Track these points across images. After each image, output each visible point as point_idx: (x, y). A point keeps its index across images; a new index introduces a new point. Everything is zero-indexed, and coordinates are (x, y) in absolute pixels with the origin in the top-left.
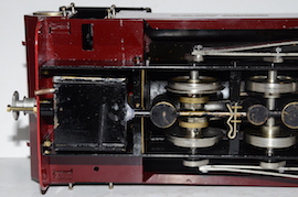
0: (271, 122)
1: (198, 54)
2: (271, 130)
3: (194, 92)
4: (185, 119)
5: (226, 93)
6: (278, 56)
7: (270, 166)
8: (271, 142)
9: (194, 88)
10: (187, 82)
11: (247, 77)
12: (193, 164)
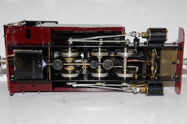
0: (100, 67)
1: (71, 41)
2: (99, 70)
3: (70, 56)
4: (66, 66)
5: (82, 55)
6: (101, 42)
7: (99, 84)
8: (100, 75)
9: (70, 54)
10: (67, 52)
11: (90, 50)
12: (70, 84)
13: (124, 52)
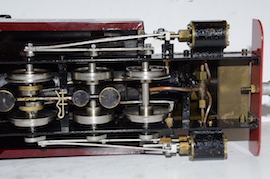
0: (93, 103)
1: (30, 50)
2: (93, 110)
3: (30, 81)
4: (23, 104)
5: (57, 81)
6: (94, 50)
7: (94, 139)
8: (94, 120)
9: (30, 77)
10: (24, 73)
11: (73, 68)
12: (32, 140)
13: (141, 70)
